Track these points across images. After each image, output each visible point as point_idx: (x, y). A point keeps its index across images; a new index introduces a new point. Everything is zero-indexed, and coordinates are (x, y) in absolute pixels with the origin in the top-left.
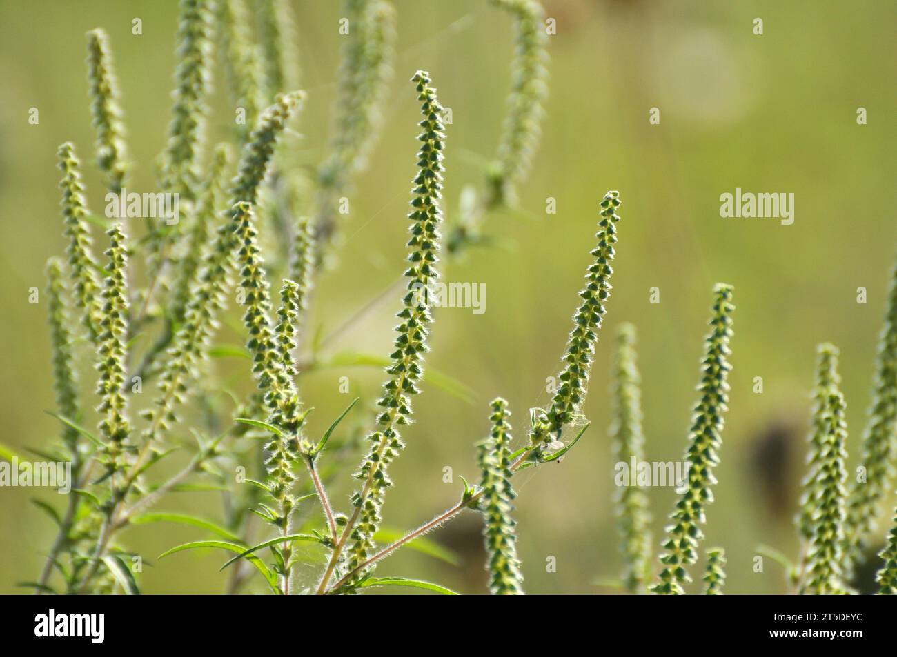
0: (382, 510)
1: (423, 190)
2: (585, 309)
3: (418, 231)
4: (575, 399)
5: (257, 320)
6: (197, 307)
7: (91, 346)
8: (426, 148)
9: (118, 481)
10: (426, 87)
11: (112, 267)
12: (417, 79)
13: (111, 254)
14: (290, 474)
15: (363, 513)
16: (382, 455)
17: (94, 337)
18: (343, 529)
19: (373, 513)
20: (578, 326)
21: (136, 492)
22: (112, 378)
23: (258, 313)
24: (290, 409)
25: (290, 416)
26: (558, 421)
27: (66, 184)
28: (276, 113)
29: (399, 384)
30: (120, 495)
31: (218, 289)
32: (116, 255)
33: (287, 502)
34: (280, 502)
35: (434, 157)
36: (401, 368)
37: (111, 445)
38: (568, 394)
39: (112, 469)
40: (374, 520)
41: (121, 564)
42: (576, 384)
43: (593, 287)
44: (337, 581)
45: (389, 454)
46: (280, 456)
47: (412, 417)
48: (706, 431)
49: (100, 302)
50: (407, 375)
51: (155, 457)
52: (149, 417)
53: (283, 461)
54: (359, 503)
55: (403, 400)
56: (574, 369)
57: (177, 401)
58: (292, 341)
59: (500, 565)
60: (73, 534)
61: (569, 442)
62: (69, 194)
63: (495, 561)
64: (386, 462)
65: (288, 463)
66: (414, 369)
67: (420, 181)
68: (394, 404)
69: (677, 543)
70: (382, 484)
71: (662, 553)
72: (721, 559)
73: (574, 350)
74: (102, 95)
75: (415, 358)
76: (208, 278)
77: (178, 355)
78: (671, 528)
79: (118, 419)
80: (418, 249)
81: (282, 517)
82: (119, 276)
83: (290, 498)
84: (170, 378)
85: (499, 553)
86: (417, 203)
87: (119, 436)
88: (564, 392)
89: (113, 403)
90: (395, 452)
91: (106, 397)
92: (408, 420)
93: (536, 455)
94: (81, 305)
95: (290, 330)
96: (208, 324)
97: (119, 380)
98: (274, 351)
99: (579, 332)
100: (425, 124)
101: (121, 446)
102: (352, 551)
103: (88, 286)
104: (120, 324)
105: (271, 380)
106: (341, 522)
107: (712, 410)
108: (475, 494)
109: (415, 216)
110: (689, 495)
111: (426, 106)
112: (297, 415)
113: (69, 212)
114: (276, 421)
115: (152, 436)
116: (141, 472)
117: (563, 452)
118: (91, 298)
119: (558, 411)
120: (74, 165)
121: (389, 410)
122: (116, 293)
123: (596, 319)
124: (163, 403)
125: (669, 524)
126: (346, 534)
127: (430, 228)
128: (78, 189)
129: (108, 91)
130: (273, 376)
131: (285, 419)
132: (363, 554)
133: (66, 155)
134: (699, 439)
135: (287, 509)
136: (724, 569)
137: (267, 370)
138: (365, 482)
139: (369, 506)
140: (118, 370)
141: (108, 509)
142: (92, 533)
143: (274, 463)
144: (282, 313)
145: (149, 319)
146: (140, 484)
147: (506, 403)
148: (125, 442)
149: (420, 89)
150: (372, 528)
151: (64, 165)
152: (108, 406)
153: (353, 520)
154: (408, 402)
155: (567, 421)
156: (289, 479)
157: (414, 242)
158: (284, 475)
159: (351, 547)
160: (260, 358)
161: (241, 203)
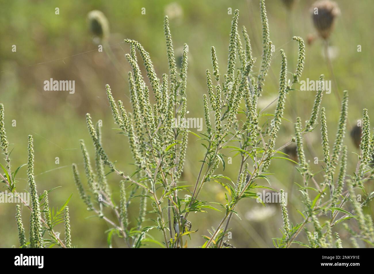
0: (275, 143)
1: (282, 74)
2: (317, 99)
3: (281, 83)
4: (315, 118)
5: (248, 101)
6: (235, 103)
7: (213, 111)
8: (283, 65)
9: (219, 139)
10: (283, 53)
11: (218, 94)
12: (281, 51)
13: (218, 91)
14: (255, 135)
15: (271, 143)
16: (275, 130)
17: (214, 110)
18: (267, 147)
19: (273, 143)
20: (316, 103)
21: (223, 141)
22: (218, 117)
23: (248, 99)
24: (255, 120)
25: (255, 122)
26: (312, 123)
27: (207, 78)
28: (251, 62)
29: (278, 115)
30: (220, 142)
31: (239, 99)
32: (219, 91)
33: (255, 141)
34: (254, 141)
35: (284, 67)
36: (278, 112)
37: (218, 131)
38: (314, 118)
39: (218, 136)
40: (273, 145)
41: (220, 156)
42: (315, 115)
43: (319, 95)
44: (266, 158)
45: (276, 131)
46: (253, 131)
47: (281, 122)
48: (342, 122)
49: (215, 102)
50: (280, 114)
51: (227, 134)
52: (226, 126)
53: (254, 133)
54: (270, 141)
55: (279, 119)
56: (315, 112)
57: (231, 122)
58: (255, 107)
59: (299, 150)
60: (210, 151)
61: (314, 127)
62: (208, 80)
63: (298, 149)
64: (275, 133)
65: (255, 133)
66: (281, 112)
67: (282, 72)
68: (277, 120)
69: (337, 146)
70: (275, 137)
71: (334, 148)
72: (346, 148)
73: (315, 108)
74: (214, 60)
75: (281, 110)
76: (237, 97)
77: (231, 113)
78: (335, 143)
79: (219, 126)
80: (282, 87)
81: (254, 144)
82: (219, 96)
83: (255, 140)
84: (229, 118)
85: (299, 147)
86: (281, 77)
87: (219, 130)
88: (313, 117)
89: (218, 122)
90: (277, 130)
91: (217, 121)
92: (280, 123)
93: (307, 130)
94: (211, 103)
95: (255, 105)
96: (237, 106)
97: (219, 117)
98: (252, 108)
99: (316, 104)
100: (283, 60)
101: (220, 132)
102: (269, 152)
103: (212, 99)
104: (219, 106)
105: (251, 114)
106: (266, 145)
107: (344, 117)
108: (294, 139)
109: (281, 80)
110: (339, 136)
111: (283, 57)
112: (257, 121)
113: (208, 83)
114: (253, 123)
115: (226, 130)
116: (224, 137)
117: (313, 130)
118: (213, 101)
119: (312, 121)
120: (209, 73)
121: (276, 121)
122: (219, 99)
123: (319, 101)
124: (228, 123)
125: (335, 142)
126: (267, 148)
127: (284, 82)
128: (210, 78)
129: (215, 59)
130: (252, 113)
131: (254, 122)
132: (271, 152)
133: (207, 71)
134: (341, 124)
135: (255, 143)
136: (347, 150)
137: (250, 112)
138: (271, 136)
139: (272, 142)
140: (219, 115)
141: (218, 145)
142: (214, 151)
143: (252, 133)
144: (253, 101)
145: (225, 106)
146: (224, 140)
147: (300, 118)
148: (221, 131)
149: (281, 53)
150: (273, 147)
151: (207, 74)
152: (217, 123)
153: (269, 145)
154: (280, 120)
155: (314, 123)
156: (255, 137)
157: (281, 85)
158: (254, 136)
159: (269, 151)
160: (249, 109)
161: (245, 76)
